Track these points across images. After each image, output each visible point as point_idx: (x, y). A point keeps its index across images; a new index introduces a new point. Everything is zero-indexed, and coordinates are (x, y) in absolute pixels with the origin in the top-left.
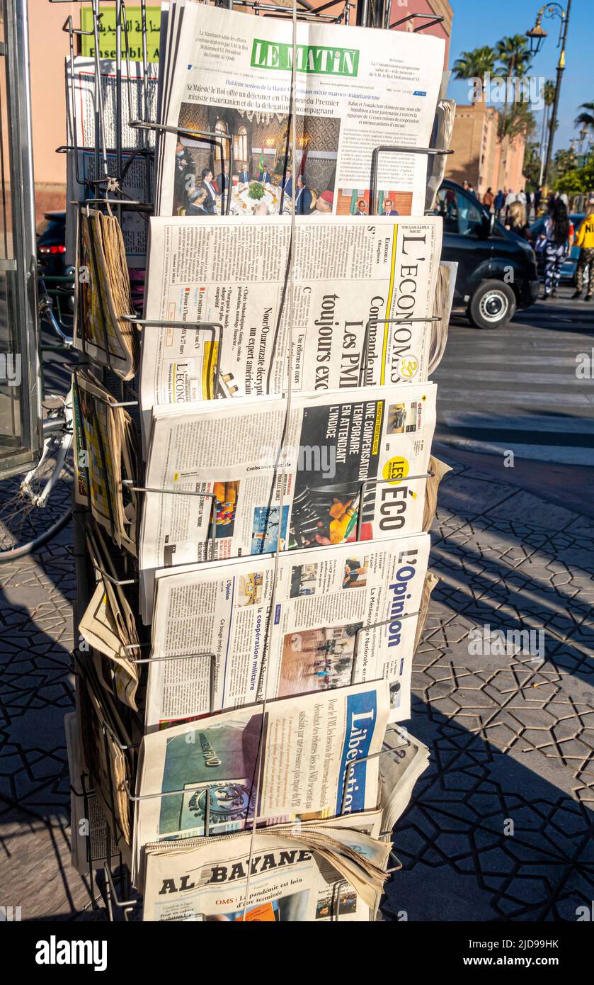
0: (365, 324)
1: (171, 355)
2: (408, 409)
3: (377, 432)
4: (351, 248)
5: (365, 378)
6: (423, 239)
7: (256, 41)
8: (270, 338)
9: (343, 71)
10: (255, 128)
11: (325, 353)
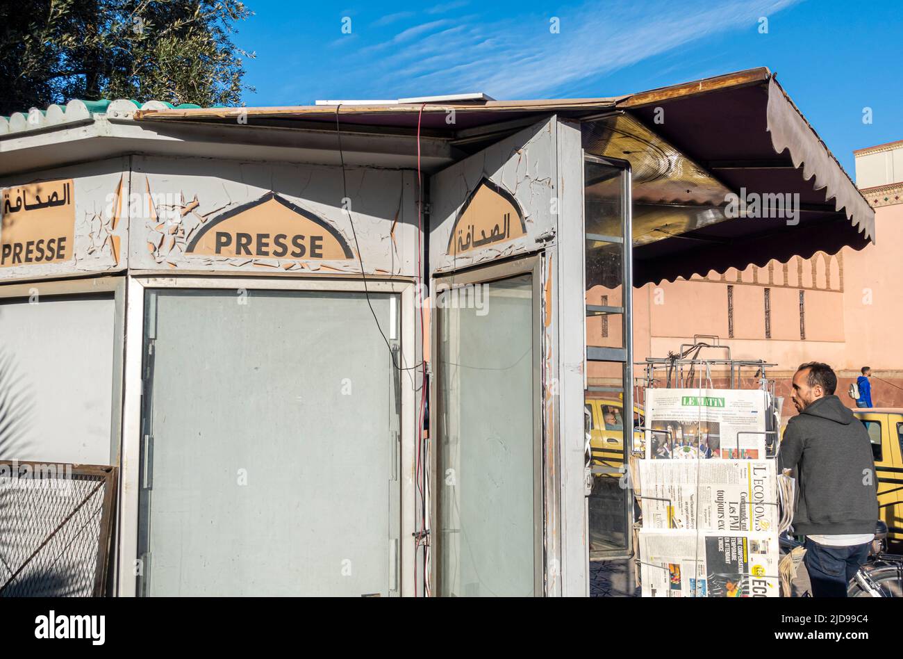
0: (739, 503)
1: (653, 510)
2: (760, 543)
3: (745, 552)
4: (727, 472)
5: (743, 527)
6: (765, 469)
7: (683, 398)
8: (695, 506)
9: (719, 405)
10: (684, 427)
11: (722, 515)
